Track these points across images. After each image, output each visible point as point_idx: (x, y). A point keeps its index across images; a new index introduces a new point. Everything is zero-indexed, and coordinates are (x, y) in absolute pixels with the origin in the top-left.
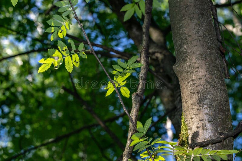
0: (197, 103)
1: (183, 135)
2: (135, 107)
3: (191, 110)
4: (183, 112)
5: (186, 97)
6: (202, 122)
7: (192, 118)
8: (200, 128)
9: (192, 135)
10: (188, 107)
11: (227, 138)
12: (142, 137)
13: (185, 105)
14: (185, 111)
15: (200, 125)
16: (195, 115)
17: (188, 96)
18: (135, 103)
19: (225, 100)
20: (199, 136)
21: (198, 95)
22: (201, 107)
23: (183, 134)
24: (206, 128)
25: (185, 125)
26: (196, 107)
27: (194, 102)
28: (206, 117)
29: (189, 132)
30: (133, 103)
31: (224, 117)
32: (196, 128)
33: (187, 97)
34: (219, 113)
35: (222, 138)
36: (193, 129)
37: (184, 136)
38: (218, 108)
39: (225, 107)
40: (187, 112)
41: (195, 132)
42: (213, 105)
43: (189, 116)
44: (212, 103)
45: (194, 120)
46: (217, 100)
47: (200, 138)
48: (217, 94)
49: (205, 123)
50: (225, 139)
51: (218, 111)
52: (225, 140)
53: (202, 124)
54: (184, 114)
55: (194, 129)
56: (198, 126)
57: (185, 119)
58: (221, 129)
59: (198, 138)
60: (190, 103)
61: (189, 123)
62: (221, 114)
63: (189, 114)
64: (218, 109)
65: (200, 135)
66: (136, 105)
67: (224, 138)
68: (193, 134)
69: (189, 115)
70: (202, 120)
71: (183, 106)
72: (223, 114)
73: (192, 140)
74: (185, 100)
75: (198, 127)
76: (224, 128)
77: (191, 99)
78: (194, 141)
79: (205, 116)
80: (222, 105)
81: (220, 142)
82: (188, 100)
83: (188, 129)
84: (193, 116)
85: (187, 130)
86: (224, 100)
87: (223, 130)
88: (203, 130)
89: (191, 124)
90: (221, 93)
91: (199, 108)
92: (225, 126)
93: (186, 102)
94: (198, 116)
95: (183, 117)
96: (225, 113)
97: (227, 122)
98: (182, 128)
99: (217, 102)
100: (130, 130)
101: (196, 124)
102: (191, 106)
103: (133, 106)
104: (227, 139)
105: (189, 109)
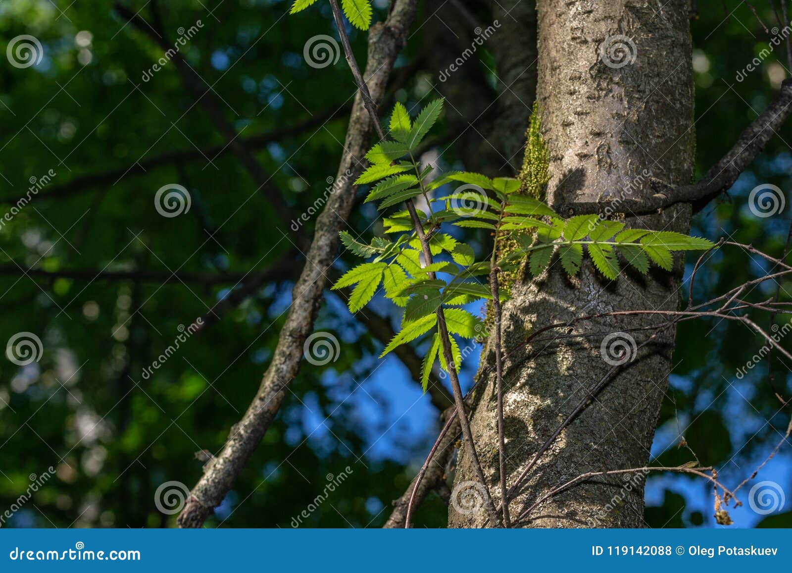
0: (588, 76)
1: (528, 178)
2: (374, 71)
3: (567, 96)
4: (538, 102)
5: (553, 53)
6: (599, 142)
7: (566, 125)
8: (590, 161)
9: (560, 181)
10: (557, 85)
11: (673, 204)
12: (402, 159)
13: (548, 77)
14: (545, 98)
15: (592, 149)
16: (579, 114)
17: (563, 49)
18: (377, 57)
19: (684, 78)
20: (583, 185)
21: (596, 51)
22: (601, 89)
23: (530, 174)
24: (609, 161)
25: (541, 146)
26: (584, 89)
27: (581, 73)
28: (614, 127)
29: (551, 167)
30: (370, 56)
31: (671, 133)
32: (577, 158)
33: (557, 51)
34: (657, 119)
35: (660, 199)
36: (566, 160)
37: (531, 181)
38: (658, 102)
39: (681, 103)
40: (552, 104)
41: (570, 171)
42: (641, 88)
43: (557, 116)
44: (639, 82)
45: (573, 131)
46: (658, 75)
47: (587, 191)
48: (661, 55)
49: (609, 144)
50: (667, 205)
51: (656, 111)
52: (667, 210)
53: (599, 149)
54: (541, 109)
55: (570, 161)
56: (585, 151)
57: (542, 124)
58: (658, 171)
59: (579, 192)
60: (566, 72)
61: (554, 137)
62: (663, 123)
63: (560, 109)
64: (656, 106)
65: (586, 183)
66: (380, 63)
67: (665, 201)
68: (564, 175)
69: (559, 114)
70: (598, 134)
71: (539, 81)
72: (672, 124)
73: (557, 195)
74: (552, 63)
75: (583, 157)
76: (669, 170)
77: (571, 60)
78: (563, 198)
79: (612, 120)
80: (673, 95)
81: (652, 212)
82: (563, 62)
83: (549, 160)
84: (571, 118)
85: (543, 161)
86: (679, 78)
87: (664, 175)
88: (600, 167)
89: (560, 144)
90: (672, 53)
91: (596, 93)
92: (672, 163)
93: (554, 69)
94: (588, 121)
95: (535, 119)
96: (678, 121)
97: (680, 150)
98: (526, 154)
99: (656, 80)
100: (350, 144)
101: (579, 143)
102: (569, 83)
103: (368, 68)
104: (672, 208)
105: (559, 93)
